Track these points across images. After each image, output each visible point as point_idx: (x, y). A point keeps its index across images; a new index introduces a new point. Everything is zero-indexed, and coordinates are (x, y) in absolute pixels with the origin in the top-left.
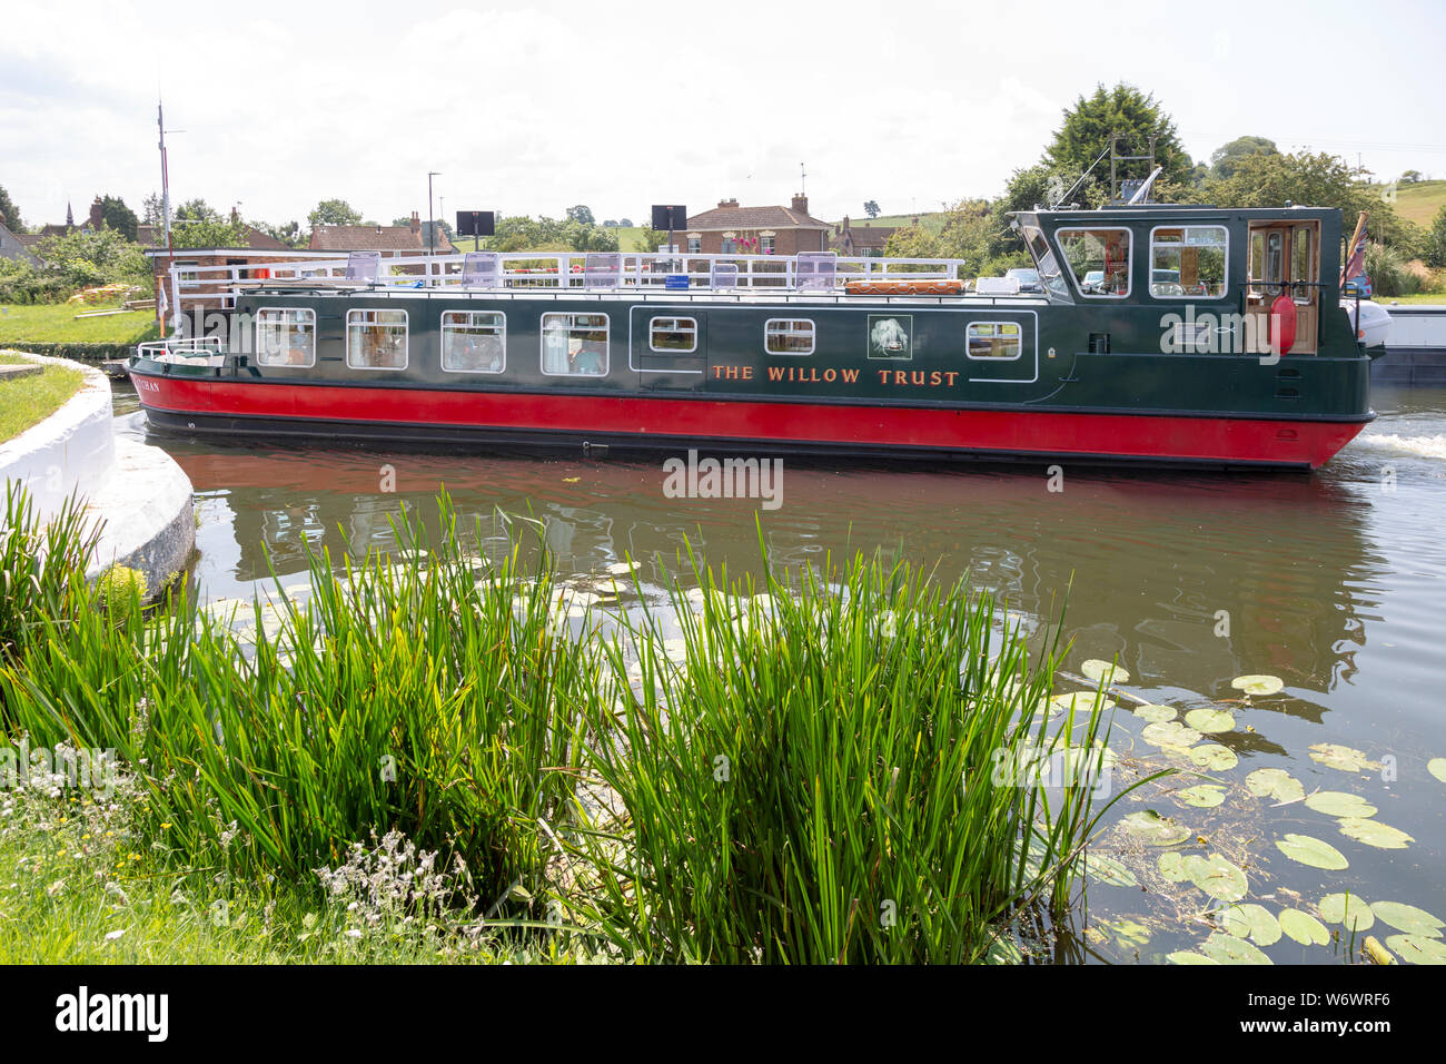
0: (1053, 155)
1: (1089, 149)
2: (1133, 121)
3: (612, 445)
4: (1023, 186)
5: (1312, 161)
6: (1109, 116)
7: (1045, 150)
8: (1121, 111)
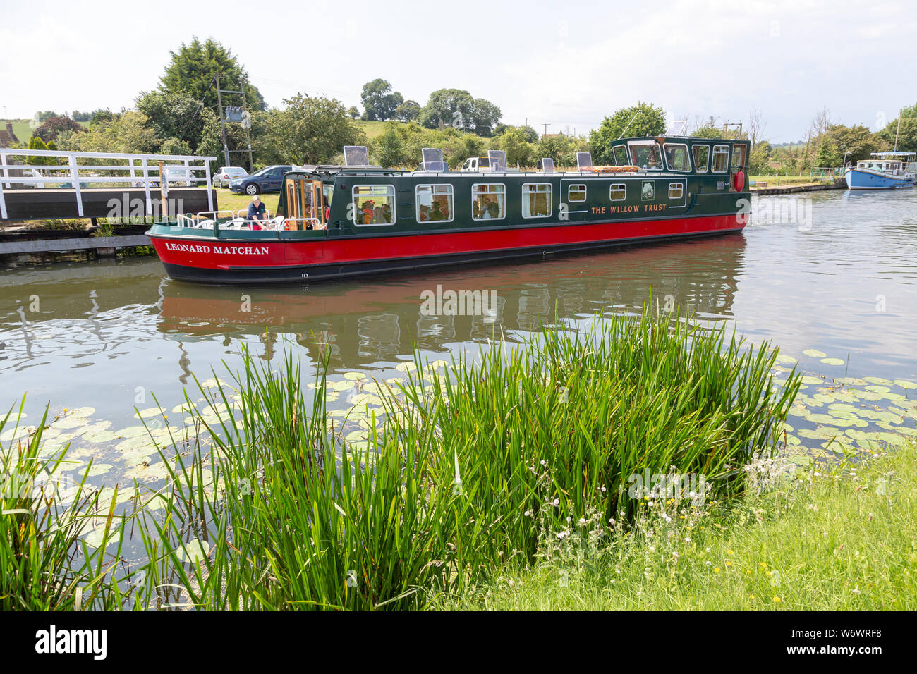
0: (166, 83)
1: (195, 83)
2: (222, 67)
3: (556, 251)
4: (151, 105)
5: (329, 104)
6: (206, 61)
7: (160, 80)
8: (214, 59)
